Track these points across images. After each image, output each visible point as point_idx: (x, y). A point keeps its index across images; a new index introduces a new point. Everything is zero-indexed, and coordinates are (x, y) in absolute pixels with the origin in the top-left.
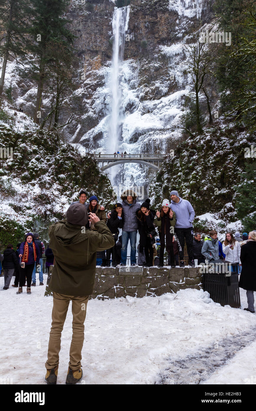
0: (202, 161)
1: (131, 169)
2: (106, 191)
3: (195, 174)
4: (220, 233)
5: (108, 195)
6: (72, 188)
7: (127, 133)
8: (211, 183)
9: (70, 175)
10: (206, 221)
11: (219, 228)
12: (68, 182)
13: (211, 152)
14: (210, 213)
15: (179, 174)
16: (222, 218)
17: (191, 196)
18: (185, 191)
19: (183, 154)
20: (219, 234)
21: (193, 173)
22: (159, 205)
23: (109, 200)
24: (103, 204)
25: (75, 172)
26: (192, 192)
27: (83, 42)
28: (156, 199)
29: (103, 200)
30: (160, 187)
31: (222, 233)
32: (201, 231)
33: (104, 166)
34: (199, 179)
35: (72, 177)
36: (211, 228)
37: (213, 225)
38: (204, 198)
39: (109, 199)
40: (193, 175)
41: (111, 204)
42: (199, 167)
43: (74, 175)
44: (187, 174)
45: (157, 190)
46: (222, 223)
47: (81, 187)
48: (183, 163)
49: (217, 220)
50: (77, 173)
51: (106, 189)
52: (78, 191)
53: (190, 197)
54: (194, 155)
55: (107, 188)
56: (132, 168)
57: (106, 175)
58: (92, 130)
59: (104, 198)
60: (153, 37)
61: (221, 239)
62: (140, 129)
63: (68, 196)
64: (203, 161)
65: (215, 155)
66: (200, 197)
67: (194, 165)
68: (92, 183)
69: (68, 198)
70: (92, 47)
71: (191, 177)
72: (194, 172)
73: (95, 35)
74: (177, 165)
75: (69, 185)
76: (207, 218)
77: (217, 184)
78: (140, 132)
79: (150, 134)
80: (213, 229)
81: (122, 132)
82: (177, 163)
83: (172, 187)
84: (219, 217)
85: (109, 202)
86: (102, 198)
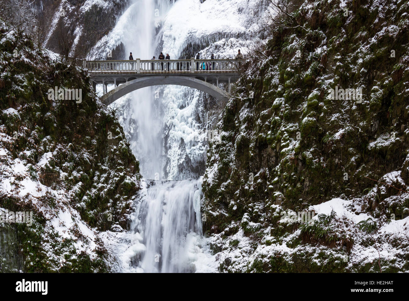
0: (337, 60)
1: (180, 125)
2: (114, 153)
3: (316, 96)
4: (361, 244)
5: (120, 161)
6: (37, 142)
7: (172, 46)
8: (353, 121)
9: (29, 110)
10: (333, 216)
11: (360, 234)
12: (26, 128)
13: (364, 34)
14: (343, 198)
15: (276, 101)
16: (369, 210)
17: (300, 157)
18: (287, 145)
19: (289, 47)
20: (360, 246)
21: (310, 96)
22: (225, 184)
23: (122, 174)
24: (111, 181)
25: (40, 103)
26: (304, 146)
28: (220, 170)
29: (110, 173)
30: (231, 143)
31: (366, 246)
32: (317, 241)
33: (108, 92)
34: (326, 112)
35: (34, 116)
36: (342, 232)
37: (347, 226)
38: (331, 162)
39: (121, 170)
40: (312, 99)
41: (127, 181)
42: (327, 79)
43: (38, 109)
44: (294, 100)
45: (223, 150)
46: (369, 222)
47: (58, 141)
48: (289, 69)
49: (357, 214)
50: (44, 106)
51: (115, 147)
52: (52, 151)
53: (298, 159)
54: (317, 45)
55: (117, 145)
56: (183, 123)
57: (113, 114)
58: (104, 39)
59: (111, 168)
61: (364, 259)
62: (198, 35)
63: (29, 162)
64: (340, 60)
65: (373, 40)
66: (322, 158)
67: (317, 73)
68: (83, 131)
69: (30, 165)
71: (305, 106)
72: (315, 92)
74: (273, 81)
75: (28, 135)
76: (335, 210)
77: (369, 122)
78: (197, 42)
79: (216, 46)
80: (348, 236)
81: (162, 43)
82: (272, 77)
83: (257, 139)
84: (363, 208)
85: (123, 178)
86: (107, 168)
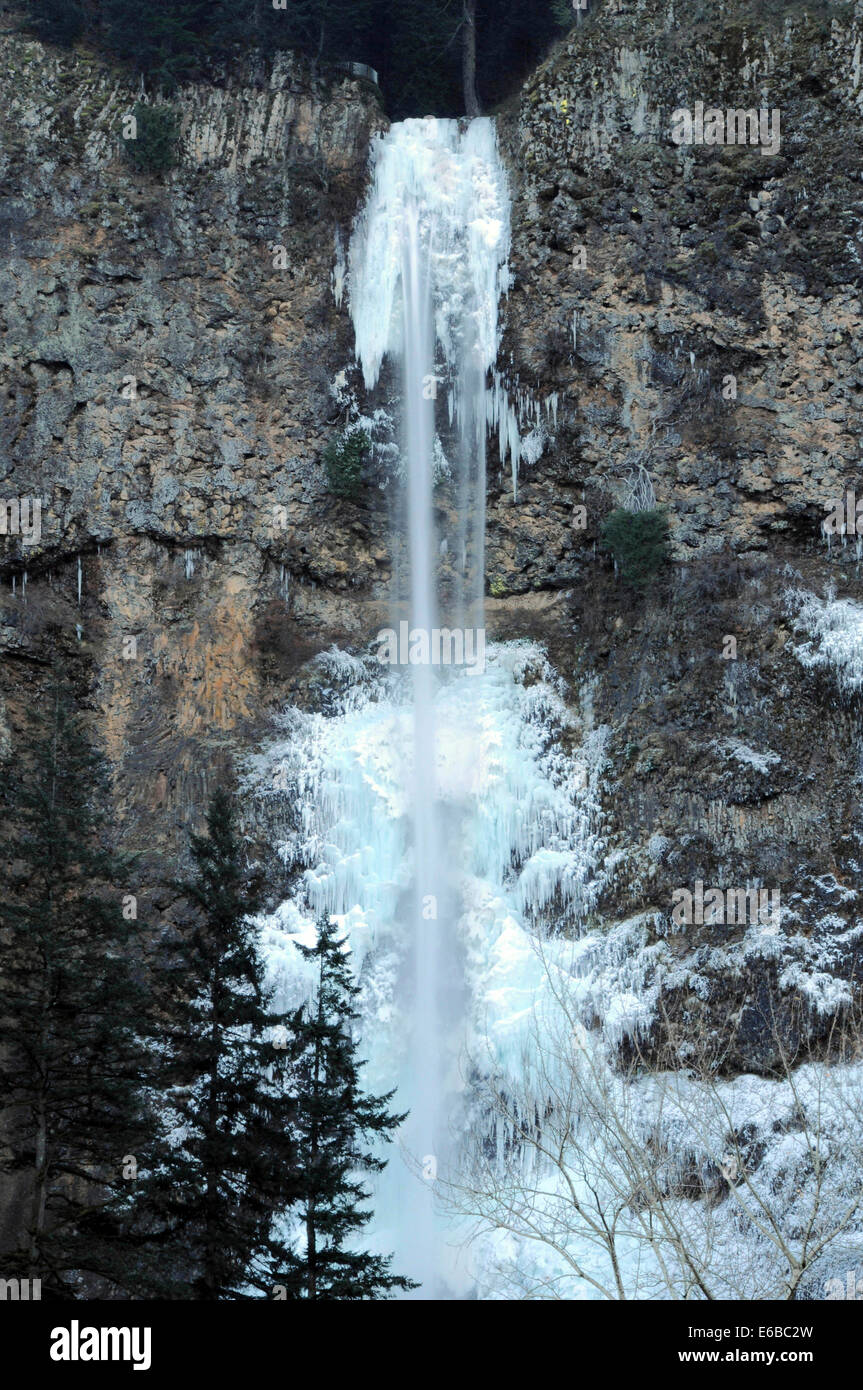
27: (93, 468)
60: (725, 488)
70: (176, 506)
73: (201, 404)
